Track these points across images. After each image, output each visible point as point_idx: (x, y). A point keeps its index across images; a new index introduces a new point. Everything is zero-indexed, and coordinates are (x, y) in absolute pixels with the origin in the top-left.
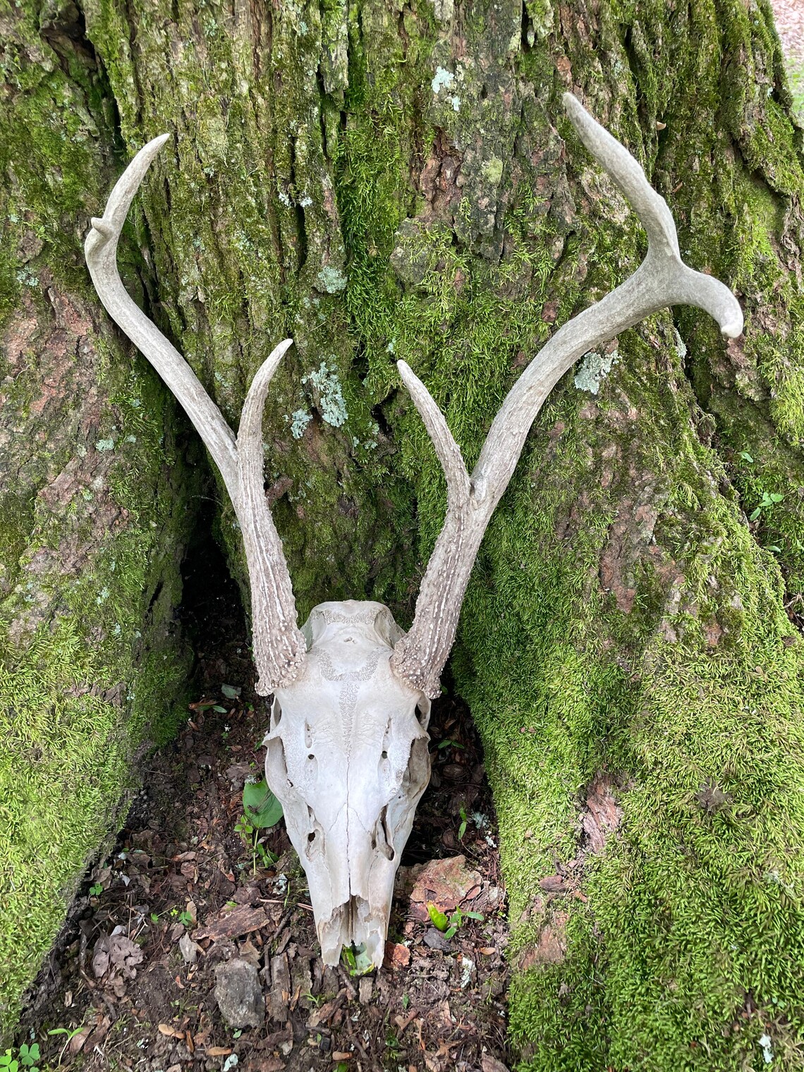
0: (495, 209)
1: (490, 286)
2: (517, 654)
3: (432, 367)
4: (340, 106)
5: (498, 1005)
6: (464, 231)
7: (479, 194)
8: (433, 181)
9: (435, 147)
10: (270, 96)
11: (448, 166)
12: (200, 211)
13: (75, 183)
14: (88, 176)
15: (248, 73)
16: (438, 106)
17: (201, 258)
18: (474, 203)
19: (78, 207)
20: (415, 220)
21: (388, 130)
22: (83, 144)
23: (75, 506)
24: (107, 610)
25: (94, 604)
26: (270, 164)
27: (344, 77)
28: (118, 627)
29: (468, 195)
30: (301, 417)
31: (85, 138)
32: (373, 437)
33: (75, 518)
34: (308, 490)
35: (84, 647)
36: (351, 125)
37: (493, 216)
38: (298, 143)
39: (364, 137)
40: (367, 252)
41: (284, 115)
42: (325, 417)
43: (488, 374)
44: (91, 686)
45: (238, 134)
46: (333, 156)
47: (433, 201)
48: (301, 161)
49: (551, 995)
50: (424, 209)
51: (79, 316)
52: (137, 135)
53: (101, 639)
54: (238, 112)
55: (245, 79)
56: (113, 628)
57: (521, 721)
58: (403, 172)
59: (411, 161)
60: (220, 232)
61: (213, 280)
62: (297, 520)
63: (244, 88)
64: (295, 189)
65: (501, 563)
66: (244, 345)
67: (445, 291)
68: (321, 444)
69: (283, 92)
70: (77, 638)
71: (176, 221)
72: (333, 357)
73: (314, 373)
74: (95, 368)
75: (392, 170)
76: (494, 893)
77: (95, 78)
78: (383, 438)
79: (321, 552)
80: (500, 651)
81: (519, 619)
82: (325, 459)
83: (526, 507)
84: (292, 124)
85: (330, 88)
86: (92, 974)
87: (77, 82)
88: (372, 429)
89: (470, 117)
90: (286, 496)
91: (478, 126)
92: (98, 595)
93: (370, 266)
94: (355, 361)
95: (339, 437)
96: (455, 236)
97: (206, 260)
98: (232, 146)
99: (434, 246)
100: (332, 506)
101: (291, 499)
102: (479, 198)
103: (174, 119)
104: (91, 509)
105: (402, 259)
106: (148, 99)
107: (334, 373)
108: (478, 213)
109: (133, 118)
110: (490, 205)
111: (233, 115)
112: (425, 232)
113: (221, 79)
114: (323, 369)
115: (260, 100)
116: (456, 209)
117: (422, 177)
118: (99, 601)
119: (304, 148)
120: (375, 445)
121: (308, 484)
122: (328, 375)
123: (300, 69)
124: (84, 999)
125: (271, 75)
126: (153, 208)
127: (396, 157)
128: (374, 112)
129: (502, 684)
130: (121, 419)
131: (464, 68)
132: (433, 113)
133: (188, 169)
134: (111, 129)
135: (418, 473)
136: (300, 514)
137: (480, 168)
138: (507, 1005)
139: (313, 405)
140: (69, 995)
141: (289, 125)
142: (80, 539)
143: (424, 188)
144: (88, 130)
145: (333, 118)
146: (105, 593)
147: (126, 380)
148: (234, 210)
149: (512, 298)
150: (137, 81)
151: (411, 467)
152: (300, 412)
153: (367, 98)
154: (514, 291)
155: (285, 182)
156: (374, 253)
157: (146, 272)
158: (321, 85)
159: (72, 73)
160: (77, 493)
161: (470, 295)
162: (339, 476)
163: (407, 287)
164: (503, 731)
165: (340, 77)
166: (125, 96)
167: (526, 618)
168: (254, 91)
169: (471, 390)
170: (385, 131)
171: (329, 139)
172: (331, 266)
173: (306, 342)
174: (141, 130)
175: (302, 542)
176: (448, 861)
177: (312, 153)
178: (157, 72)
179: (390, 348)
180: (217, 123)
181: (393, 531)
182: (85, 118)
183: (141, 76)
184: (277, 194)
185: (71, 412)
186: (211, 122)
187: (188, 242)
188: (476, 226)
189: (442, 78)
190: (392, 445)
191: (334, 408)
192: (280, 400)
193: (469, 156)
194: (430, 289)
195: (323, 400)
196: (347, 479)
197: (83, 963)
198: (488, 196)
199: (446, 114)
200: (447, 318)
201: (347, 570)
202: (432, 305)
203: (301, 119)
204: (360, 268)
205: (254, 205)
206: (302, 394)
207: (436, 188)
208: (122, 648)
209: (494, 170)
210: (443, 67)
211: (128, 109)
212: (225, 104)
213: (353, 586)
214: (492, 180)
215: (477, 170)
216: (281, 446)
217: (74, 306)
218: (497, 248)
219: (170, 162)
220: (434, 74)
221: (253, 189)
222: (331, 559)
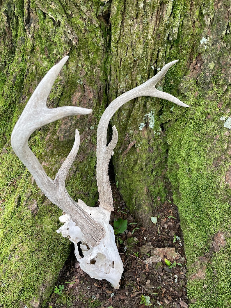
0: (210, 76)
1: (204, 96)
2: (195, 196)
3: (183, 116)
4: (172, 44)
5: (184, 288)
6: (200, 81)
7: (207, 71)
8: (194, 66)
9: (197, 58)
10: (155, 40)
11: (199, 63)
12: (130, 69)
13: (96, 57)
14: (99, 55)
15: (152, 34)
16: (201, 47)
17: (126, 81)
18: (205, 74)
19: (96, 64)
20: (187, 77)
21: (184, 52)
22: (100, 46)
23: (84, 143)
24: (87, 171)
25: (85, 170)
26: (151, 58)
27: (176, 36)
28: (89, 176)
29: (203, 71)
30: (143, 125)
31: (101, 45)
32: (159, 132)
33: (83, 147)
34: (141, 144)
35: (82, 181)
36: (173, 49)
37: (209, 78)
38: (160, 53)
39: (176, 52)
40: (170, 83)
41: (158, 45)
42: (149, 125)
43: (199, 119)
44: (82, 191)
45: (145, 49)
46: (167, 57)
47: (192, 72)
48: (160, 58)
49: (201, 287)
50: (190, 73)
51: (91, 93)
52: (116, 46)
53: (85, 179)
54: (147, 44)
55: (150, 35)
56: (88, 176)
57: (195, 214)
58: (185, 63)
59: (188, 60)
60: (133, 74)
61: (128, 87)
62: (137, 152)
63: (150, 37)
64: (156, 65)
65: (194, 171)
66: (132, 105)
67: (192, 96)
68: (146, 132)
69: (160, 40)
70: (80, 179)
71: (123, 70)
72: (154, 110)
73: (149, 114)
74: (92, 107)
75: (182, 62)
76: (183, 259)
77: (107, 29)
78: (162, 132)
79: (142, 161)
80: (190, 195)
81: (197, 187)
82: (146, 136)
83: (204, 157)
84: (160, 48)
85: (171, 39)
86: (74, 267)
87: (102, 30)
88: (159, 129)
89: (208, 51)
90: (134, 145)
91: (209, 53)
92: (86, 168)
93: (170, 86)
94: (159, 111)
95: (151, 131)
96: (197, 82)
97: (128, 81)
98: (143, 53)
99: (191, 84)
100: (146, 149)
101: (136, 146)
102: (206, 73)
103: (128, 44)
104: (87, 145)
105: (182, 87)
106: (122, 37)
107: (154, 114)
108: (206, 77)
109: (116, 42)
110: (209, 75)
111: (146, 44)
112: (190, 80)
113: (144, 35)
114: (151, 113)
115: (153, 41)
116: (199, 75)
117: (191, 65)
118: (86, 169)
119: (161, 55)
120: (160, 134)
121: (141, 143)
122: (152, 114)
123: (165, 33)
124: (72, 274)
125: (157, 34)
126: (115, 66)
127: (185, 59)
128: (181, 46)
129: (190, 203)
130: (96, 121)
131: (209, 38)
132: (199, 49)
133: (129, 57)
134: (108, 43)
135: (172, 143)
136: (138, 151)
137: (208, 65)
138: (186, 288)
139: (146, 122)
140: (68, 273)
141: (159, 48)
142: (84, 152)
143: (191, 68)
144: (102, 43)
145: (169, 46)
146: (87, 167)
147: (99, 110)
148: (139, 69)
149: (210, 100)
150: (120, 32)
151: (170, 141)
152: (142, 123)
153: (180, 42)
154: (210, 98)
155: (154, 63)
156: (172, 83)
157: (108, 81)
158: (168, 38)
159: (102, 28)
160: (84, 140)
161: (198, 98)
162: (149, 141)
163: (180, 93)
164: (189, 216)
165: (175, 36)
166: (115, 36)
167: (200, 187)
168: (152, 38)
169: (193, 123)
170: (183, 52)
171: (167, 52)
172: (160, 86)
173: (149, 106)
174: (117, 45)
175: (137, 158)
176: (171, 249)
177: (163, 56)
178: (127, 31)
179: (172, 109)
180: (141, 46)
181: (160, 157)
182: (102, 40)
183: (122, 31)
184: (151, 66)
185: (86, 118)
186: (140, 46)
187: (125, 76)
188: (204, 80)
189: (204, 40)
190: (164, 134)
191: (152, 123)
192: (138, 120)
193: (206, 61)
194: (188, 95)
195: (150, 121)
196: (152, 142)
197: (72, 264)
198: (209, 72)
199: (203, 50)
200: (191, 104)
201: (147, 167)
202: (187, 99)
203: (162, 47)
204: (167, 87)
205: (145, 68)
206: (144, 119)
207: (194, 68)
208: (89, 182)
209: (212, 65)
210: (204, 37)
211: (115, 39)
212: (144, 41)
213: (148, 171)
214: (211, 68)
215: (207, 65)
216: (136, 132)
217: (90, 90)
218: (208, 86)
219: (124, 55)
220: (201, 39)
221: (146, 64)
222: (144, 163)
